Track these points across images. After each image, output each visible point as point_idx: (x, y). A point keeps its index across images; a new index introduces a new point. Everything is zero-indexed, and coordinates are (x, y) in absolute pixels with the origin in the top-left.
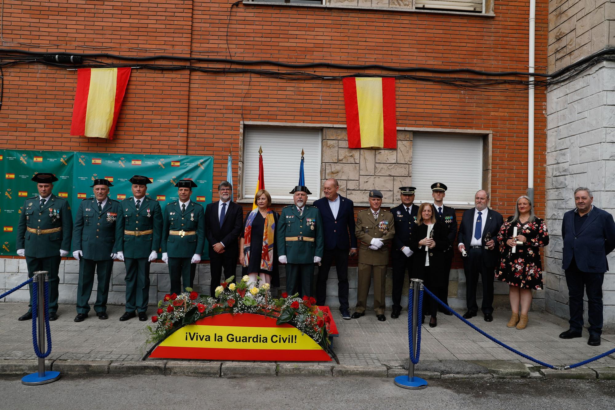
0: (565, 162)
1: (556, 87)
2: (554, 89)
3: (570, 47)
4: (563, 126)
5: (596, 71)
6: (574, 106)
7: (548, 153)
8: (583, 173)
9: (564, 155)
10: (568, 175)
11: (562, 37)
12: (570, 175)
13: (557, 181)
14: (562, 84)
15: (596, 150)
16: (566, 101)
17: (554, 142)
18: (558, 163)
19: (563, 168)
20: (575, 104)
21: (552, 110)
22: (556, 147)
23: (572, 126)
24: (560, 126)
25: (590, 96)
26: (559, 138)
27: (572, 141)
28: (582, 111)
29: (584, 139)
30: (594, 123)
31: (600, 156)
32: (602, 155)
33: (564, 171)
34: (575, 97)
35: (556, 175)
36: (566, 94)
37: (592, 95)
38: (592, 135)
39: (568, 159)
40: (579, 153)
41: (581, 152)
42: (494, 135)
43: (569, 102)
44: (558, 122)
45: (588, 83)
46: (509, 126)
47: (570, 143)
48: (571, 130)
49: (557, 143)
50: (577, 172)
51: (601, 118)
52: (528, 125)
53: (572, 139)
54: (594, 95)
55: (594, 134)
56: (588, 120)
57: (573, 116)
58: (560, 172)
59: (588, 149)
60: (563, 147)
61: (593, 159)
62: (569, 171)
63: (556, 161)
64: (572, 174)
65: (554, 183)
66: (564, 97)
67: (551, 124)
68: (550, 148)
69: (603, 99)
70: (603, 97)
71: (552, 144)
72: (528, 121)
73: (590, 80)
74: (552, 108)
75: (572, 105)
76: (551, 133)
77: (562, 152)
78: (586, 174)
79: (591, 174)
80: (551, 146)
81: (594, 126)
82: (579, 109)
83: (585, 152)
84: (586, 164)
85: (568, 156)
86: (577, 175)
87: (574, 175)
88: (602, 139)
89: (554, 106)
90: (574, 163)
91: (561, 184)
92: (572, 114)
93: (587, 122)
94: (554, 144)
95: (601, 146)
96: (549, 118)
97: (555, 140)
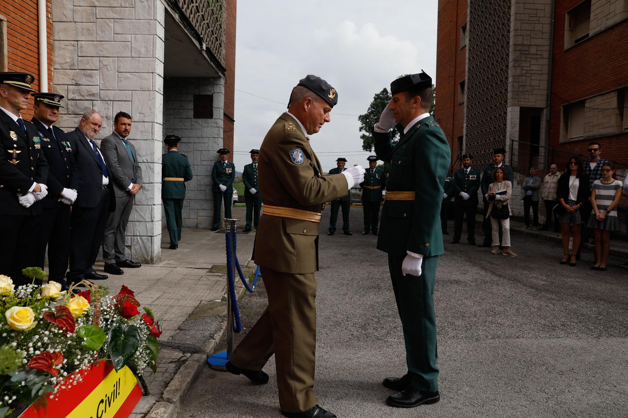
0: (93, 85)
4: (85, 42)
6: (108, 24)
7: (55, 69)
8: (125, 101)
9: (91, 76)
10: (97, 100)
12: (101, 101)
13: (76, 106)
15: (146, 79)
16: (92, 14)
17: (70, 58)
18: (77, 85)
19: (88, 91)
20: (110, 21)
21: (65, 18)
22: (73, 65)
23: (105, 46)
24: (82, 41)
25: (136, 19)
26: (79, 55)
27: (105, 63)
28: (123, 33)
29: (127, 65)
30: (143, 50)
31: (153, 86)
32: (155, 86)
33: (90, 95)
34: (111, 14)
35: (75, 98)
36: (93, 5)
37: (139, 20)
38: (139, 63)
39: (97, 83)
40: (118, 79)
41: (121, 77)
42: (8, 25)
43: (98, 17)
44: (77, 36)
45: (133, 5)
46: (20, 19)
47: (101, 65)
48: (104, 50)
49: (76, 60)
50: (115, 100)
51: (153, 47)
52: (38, 26)
53: (105, 61)
54: (142, 21)
55: (142, 62)
56: (133, 45)
57: (105, 35)
58: (82, 95)
59: (134, 77)
60: (88, 67)
61: (141, 88)
62: (100, 96)
63: (73, 81)
64: (106, 101)
65: (69, 108)
66: (88, 8)
67: (61, 34)
68: (60, 64)
69: (156, 29)
70: (156, 26)
71: (65, 60)
72: (38, 21)
73: (135, 3)
74: (64, 14)
75: (105, 21)
76: (63, 46)
77: (87, 72)
78: (131, 102)
79: (138, 103)
80: (63, 62)
81: (143, 53)
82: (118, 29)
83: (129, 78)
84: (131, 92)
85: (97, 79)
86: (114, 102)
87: (109, 102)
88: (155, 69)
89: (69, 14)
90: (108, 89)
91: (84, 109)
92: (104, 32)
93: (131, 47)
94: (68, 61)
95: (154, 77)
96: (57, 26)
97: (70, 56)
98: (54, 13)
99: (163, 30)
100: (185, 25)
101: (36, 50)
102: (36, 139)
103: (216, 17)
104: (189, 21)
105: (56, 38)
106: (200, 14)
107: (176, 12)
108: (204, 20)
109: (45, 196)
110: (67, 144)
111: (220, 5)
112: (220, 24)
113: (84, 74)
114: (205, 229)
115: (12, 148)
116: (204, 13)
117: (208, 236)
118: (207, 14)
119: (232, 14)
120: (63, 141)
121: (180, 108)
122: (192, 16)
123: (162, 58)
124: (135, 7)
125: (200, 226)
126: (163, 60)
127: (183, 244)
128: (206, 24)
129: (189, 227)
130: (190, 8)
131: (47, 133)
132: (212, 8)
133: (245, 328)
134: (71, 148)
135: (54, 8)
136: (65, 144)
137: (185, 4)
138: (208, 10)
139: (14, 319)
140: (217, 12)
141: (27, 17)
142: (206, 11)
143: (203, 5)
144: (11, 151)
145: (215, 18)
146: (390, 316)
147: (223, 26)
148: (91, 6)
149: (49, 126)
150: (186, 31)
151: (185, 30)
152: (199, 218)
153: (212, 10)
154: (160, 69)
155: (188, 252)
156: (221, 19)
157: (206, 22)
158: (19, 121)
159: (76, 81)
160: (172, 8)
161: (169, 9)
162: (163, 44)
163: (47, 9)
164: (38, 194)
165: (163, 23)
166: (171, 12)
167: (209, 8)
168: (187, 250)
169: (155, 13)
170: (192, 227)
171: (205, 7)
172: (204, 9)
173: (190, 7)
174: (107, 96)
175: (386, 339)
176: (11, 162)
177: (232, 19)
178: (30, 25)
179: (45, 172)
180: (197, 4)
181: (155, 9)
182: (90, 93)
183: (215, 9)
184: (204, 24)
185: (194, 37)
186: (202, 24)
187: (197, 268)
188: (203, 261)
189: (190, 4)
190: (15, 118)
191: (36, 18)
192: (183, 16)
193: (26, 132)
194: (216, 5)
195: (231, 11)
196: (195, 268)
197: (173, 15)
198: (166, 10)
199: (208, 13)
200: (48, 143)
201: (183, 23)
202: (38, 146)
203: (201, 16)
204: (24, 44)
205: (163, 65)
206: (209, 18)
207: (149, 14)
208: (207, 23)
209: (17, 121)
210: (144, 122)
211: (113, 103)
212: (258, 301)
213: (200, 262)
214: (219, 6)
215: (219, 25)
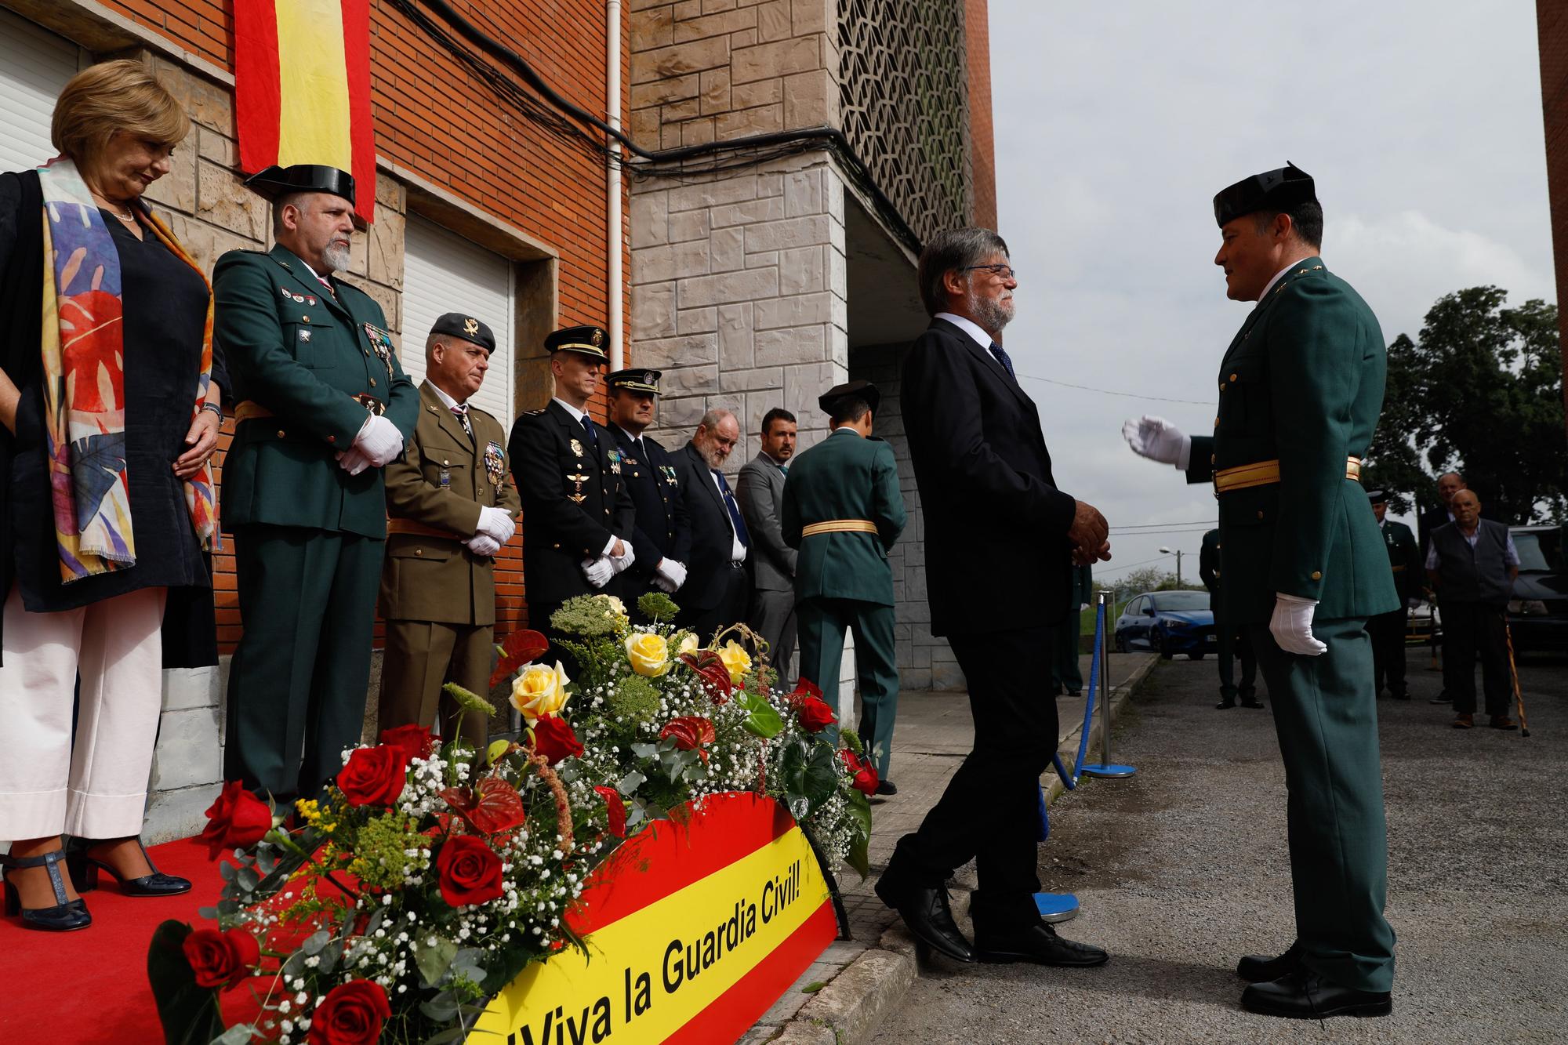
0: (706, 364)
1: (663, 184)
2: (657, 188)
3: (713, 102)
4: (691, 279)
5: (803, 168)
6: (733, 237)
7: (635, 341)
8: (770, 389)
9: (701, 346)
10: (714, 394)
11: (681, 75)
12: (722, 394)
13: (675, 408)
14: (689, 180)
15: (812, 338)
16: (703, 223)
17: (662, 315)
18: (676, 367)
19: (697, 378)
20: (736, 230)
21: (653, 238)
22: (668, 328)
23: (728, 281)
24: (684, 278)
25: (786, 219)
26: (680, 307)
27: (728, 316)
28: (762, 250)
29: (772, 314)
30: (804, 278)
31: (826, 351)
32: (831, 350)
33: (701, 385)
34: (737, 217)
35: (672, 395)
36: (705, 205)
37: (794, 217)
38: (796, 305)
39: (715, 358)
40: (755, 345)
41: (760, 341)
42: (560, 264)
43: (714, 226)
44: (675, 269)
45: (780, 190)
46: (580, 252)
47: (721, 319)
48: (726, 291)
49: (673, 318)
50: (750, 388)
51: (824, 269)
52: (607, 262)
53: (729, 312)
54: (799, 219)
55: (803, 304)
56: (782, 271)
57: (728, 259)
58: (685, 388)
59: (787, 336)
60: (696, 328)
61: (802, 359)
62: (720, 384)
63: (669, 360)
64: (732, 393)
65: (662, 416)
66: (695, 212)
67: (646, 271)
68: (645, 330)
69: (827, 232)
70: (828, 225)
71: (654, 320)
72: (607, 251)
73: (784, 186)
74: (651, 232)
75: (728, 232)
76: (650, 294)
77: (694, 339)
78: (782, 390)
79: (797, 392)
80: (650, 324)
81: (803, 284)
82: (753, 244)
83: (778, 341)
84: (782, 368)
85: (714, 350)
86: (749, 394)
87: (738, 395)
88: (829, 314)
89: (660, 229)
90: (737, 367)
91: (691, 415)
92: (727, 253)
93: (780, 276)
94: (659, 321)
95: (828, 330)
96: (638, 256)
97: (663, 311)
98: (633, 234)
99: (843, 232)
100: (885, 220)
101: (603, 307)
102: (612, 455)
103: (952, 201)
104: (895, 211)
105: (638, 280)
106: (917, 195)
107: (866, 194)
108: (926, 208)
109: (629, 564)
110: (669, 471)
111: (959, 175)
112: (961, 216)
113: (689, 343)
114: (950, 692)
115: (575, 472)
116: (926, 194)
117: (960, 704)
118: (930, 195)
119: (986, 199)
120: (662, 465)
121: (882, 414)
122: (900, 201)
123: (842, 292)
124: (784, 195)
125: (940, 686)
126: (844, 296)
127: (903, 717)
128: (930, 217)
129: (913, 689)
130: (895, 185)
131: (633, 449)
132: (942, 182)
133: (1057, 860)
134: (676, 478)
135: (634, 225)
136: (665, 471)
137: (884, 176)
138: (932, 187)
139: (639, 649)
140: (954, 190)
141: (590, 247)
142: (929, 190)
143: (923, 176)
144: (572, 478)
145: (950, 203)
146: (1443, 849)
147: (968, 221)
148: (700, 208)
149: (636, 435)
150: (889, 234)
151: (886, 230)
152: (937, 666)
153: (942, 185)
154: (839, 313)
155: (914, 729)
156: (962, 205)
157: (930, 212)
158: (585, 420)
159: (674, 360)
160: (859, 187)
161: (852, 188)
162: (843, 262)
163: (623, 227)
164: (619, 560)
165: (841, 218)
166: (857, 196)
167: (935, 183)
168: (912, 726)
169: (825, 199)
170: (919, 688)
171: (926, 180)
172: (925, 186)
173: (895, 183)
174: (734, 383)
175: (1432, 890)
176: (573, 499)
177: (986, 210)
178: (595, 261)
179: (629, 518)
180: (910, 176)
181: (825, 191)
182: (701, 381)
183: (948, 183)
184: (927, 216)
185: (906, 245)
186: (922, 218)
187: (938, 755)
188: (950, 742)
189: (895, 176)
190: (578, 415)
191: (604, 248)
192: (881, 202)
193: (597, 442)
194: (951, 174)
195: (984, 194)
196: (934, 755)
197: (861, 200)
198: (847, 193)
199: (934, 193)
200: (633, 468)
201: (883, 216)
202: (616, 468)
203: (918, 200)
204: (584, 298)
205: (845, 305)
206: (936, 203)
207: (812, 202)
208: (934, 215)
209: (582, 421)
210: (811, 429)
211: (746, 396)
212: (1086, 816)
213: (945, 744)
214: (957, 176)
215: (959, 218)
